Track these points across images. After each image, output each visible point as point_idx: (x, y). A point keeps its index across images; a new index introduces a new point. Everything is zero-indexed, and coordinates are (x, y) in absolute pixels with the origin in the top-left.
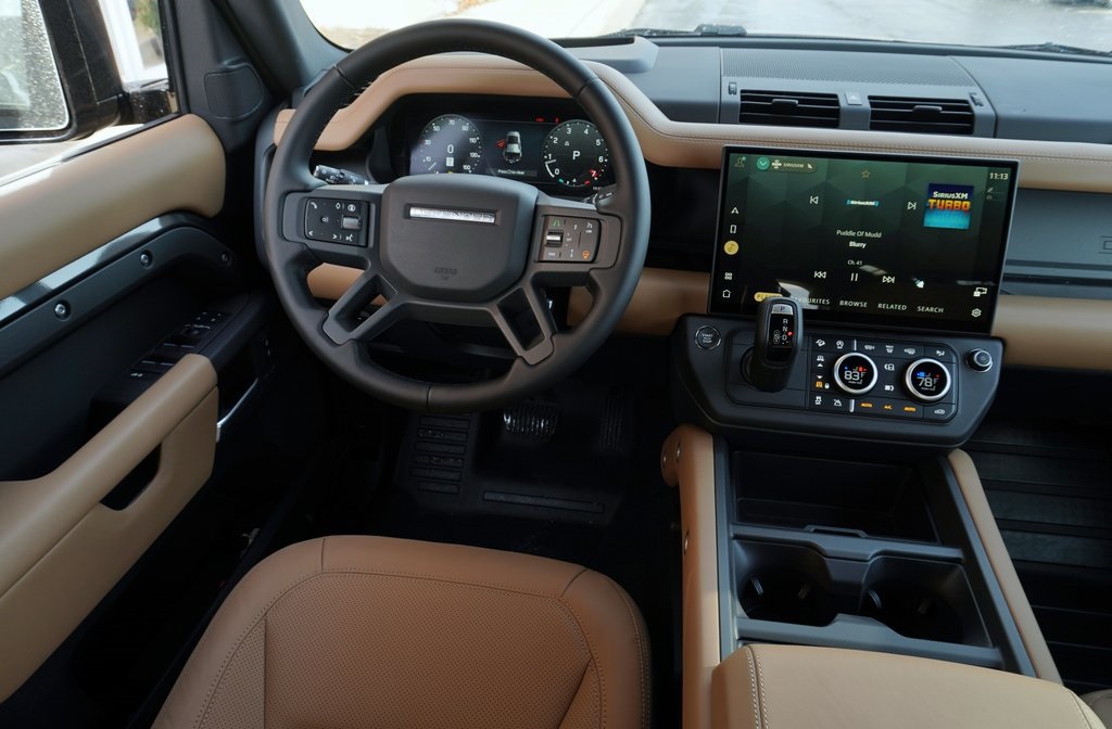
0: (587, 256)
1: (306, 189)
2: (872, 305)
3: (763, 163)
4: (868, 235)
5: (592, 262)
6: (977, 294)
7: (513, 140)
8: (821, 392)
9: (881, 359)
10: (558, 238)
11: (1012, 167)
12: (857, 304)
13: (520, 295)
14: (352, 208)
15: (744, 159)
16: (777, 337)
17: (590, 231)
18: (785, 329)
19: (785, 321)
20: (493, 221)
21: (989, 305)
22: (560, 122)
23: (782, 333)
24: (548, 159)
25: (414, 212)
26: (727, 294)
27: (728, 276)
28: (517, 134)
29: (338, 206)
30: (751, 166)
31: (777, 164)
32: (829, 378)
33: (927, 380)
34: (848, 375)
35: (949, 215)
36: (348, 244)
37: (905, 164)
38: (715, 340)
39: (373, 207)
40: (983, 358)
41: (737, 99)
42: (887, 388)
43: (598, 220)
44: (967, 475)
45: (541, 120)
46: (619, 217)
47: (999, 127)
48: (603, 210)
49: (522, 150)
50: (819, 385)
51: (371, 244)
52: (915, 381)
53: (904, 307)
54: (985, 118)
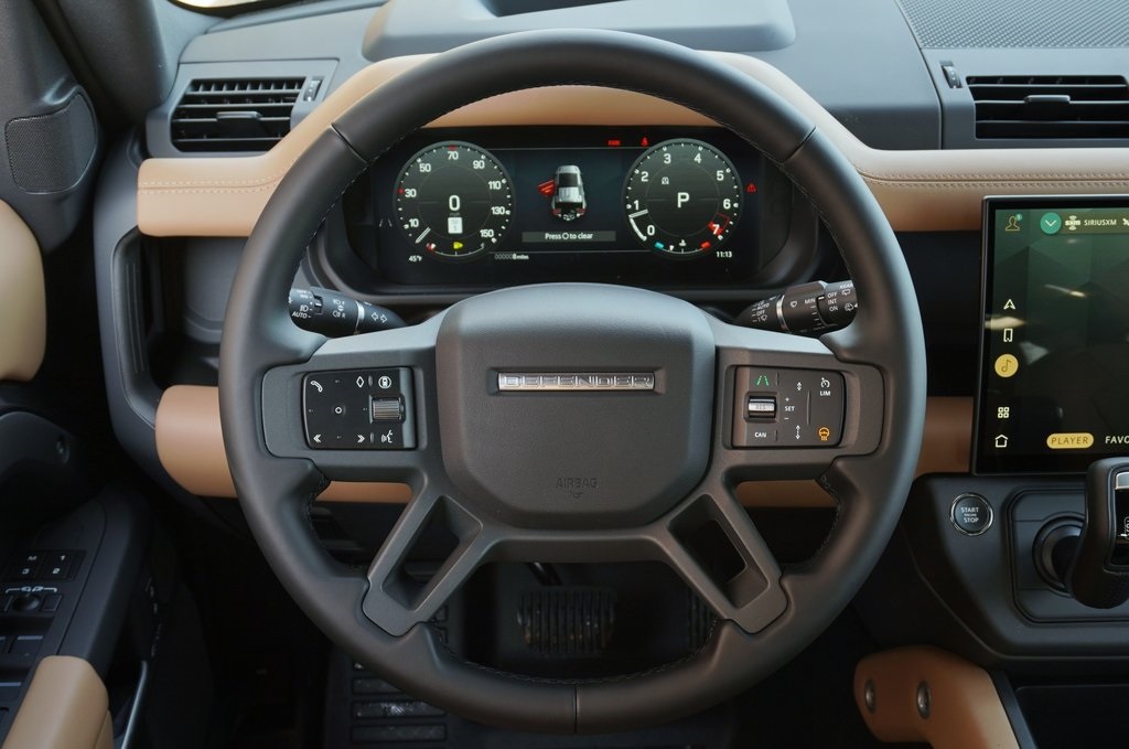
0: (824, 435)
3: (1050, 222)
5: (836, 446)
7: (567, 181)
10: (770, 408)
14: (385, 382)
15: (1019, 217)
17: (828, 393)
20: (650, 386)
22: (651, 144)
24: (633, 210)
25: (506, 383)
26: (1001, 441)
27: (1003, 412)
29: (360, 382)
30: (1031, 228)
31: (1073, 223)
36: (386, 448)
38: (983, 516)
39: (420, 374)
41: (964, 97)
43: (839, 372)
45: (617, 143)
46: (879, 368)
48: (846, 356)
49: (586, 197)
51: (424, 444)
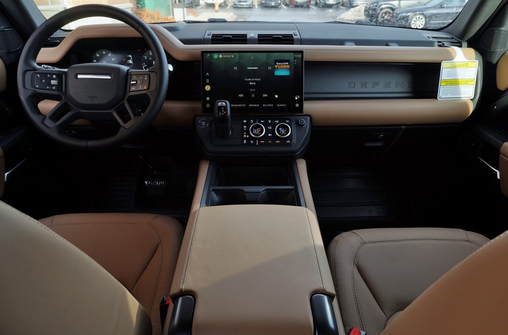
0: (145, 87)
1: (35, 69)
2: (261, 105)
3: (216, 56)
4: (256, 79)
5: (148, 89)
6: (296, 98)
7: (129, 58)
8: (246, 138)
9: (266, 125)
10: (135, 82)
11: (301, 52)
12: (255, 105)
13: (123, 105)
14: (54, 76)
15: (209, 55)
16: (220, 114)
17: (146, 78)
18: (223, 111)
19: (223, 108)
20: (110, 78)
21: (300, 102)
22: (147, 50)
23: (222, 112)
24: (143, 65)
25: (79, 76)
26: (208, 105)
27: (208, 99)
28: (130, 56)
29: (49, 76)
30: (211, 57)
31: (221, 56)
32: (248, 133)
33: (283, 131)
34: (255, 131)
35: (283, 71)
36: (53, 90)
37: (265, 54)
38: (206, 124)
39: (64, 76)
40: (302, 121)
41: (210, 37)
42: (269, 135)
43: (149, 74)
44: (302, 167)
45: (139, 50)
46: (156, 73)
47: (302, 42)
49: (133, 62)
50: (245, 136)
51: (64, 90)
52: (278, 131)
53: (272, 105)
54: (297, 39)
